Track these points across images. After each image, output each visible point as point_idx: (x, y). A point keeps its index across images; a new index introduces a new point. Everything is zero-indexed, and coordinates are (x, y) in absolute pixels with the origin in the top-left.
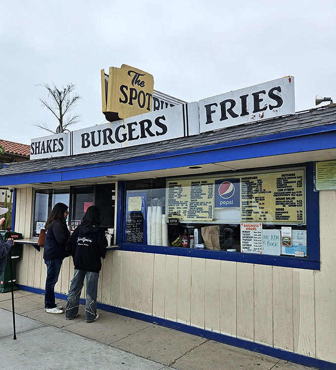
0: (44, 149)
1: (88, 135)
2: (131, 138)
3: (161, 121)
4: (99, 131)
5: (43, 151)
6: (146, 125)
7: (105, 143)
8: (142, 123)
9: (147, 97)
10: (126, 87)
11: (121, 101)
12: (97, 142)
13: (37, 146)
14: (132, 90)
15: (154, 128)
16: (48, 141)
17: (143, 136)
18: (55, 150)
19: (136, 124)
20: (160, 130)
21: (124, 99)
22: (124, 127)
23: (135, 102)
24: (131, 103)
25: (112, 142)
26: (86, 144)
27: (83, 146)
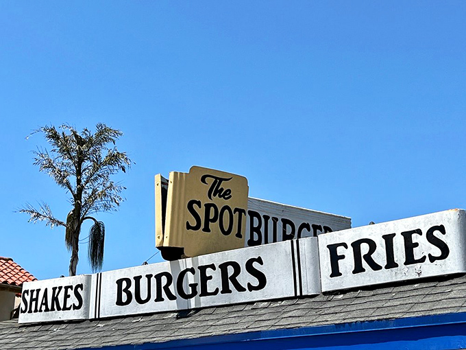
0: (46, 304)
1: (128, 281)
2: (205, 293)
3: (256, 265)
4: (149, 277)
5: (44, 308)
6: (231, 271)
7: (159, 299)
8: (224, 267)
9: (236, 216)
10: (199, 204)
11: (189, 227)
12: (144, 296)
13: (34, 297)
14: (208, 206)
15: (245, 278)
16: (54, 289)
17: (226, 290)
18: (68, 306)
19: (213, 267)
20: (255, 282)
21: (194, 223)
22: (192, 271)
23: (214, 226)
24: (207, 229)
25: (171, 297)
26: (124, 297)
27: (119, 302)
